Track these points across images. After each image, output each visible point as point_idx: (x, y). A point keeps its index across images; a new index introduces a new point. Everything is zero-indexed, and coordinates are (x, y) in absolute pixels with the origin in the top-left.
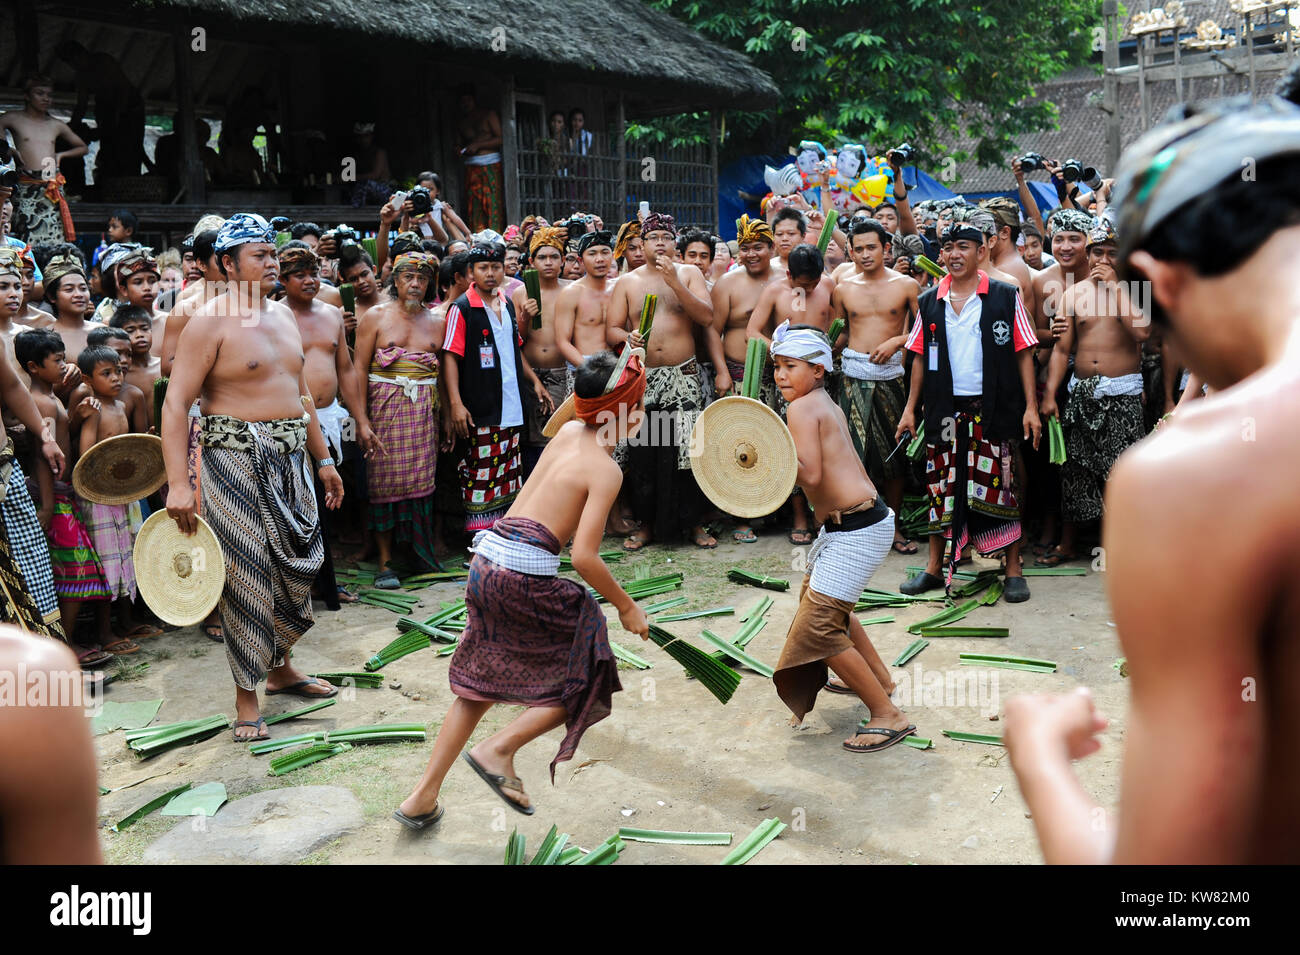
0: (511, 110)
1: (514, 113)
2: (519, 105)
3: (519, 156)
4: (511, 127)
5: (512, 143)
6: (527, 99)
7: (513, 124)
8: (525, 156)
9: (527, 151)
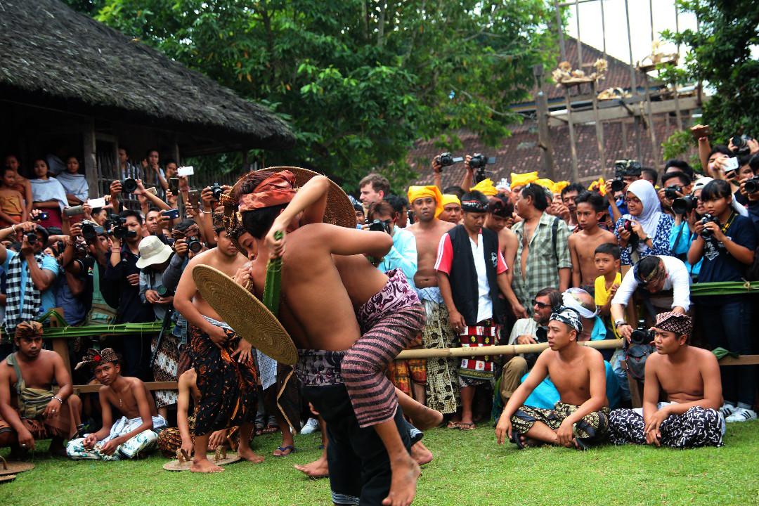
0: (92, 146)
1: (94, 148)
2: (97, 142)
3: (99, 182)
4: (92, 160)
5: (94, 171)
6: (104, 138)
7: (94, 157)
8: (104, 183)
9: (105, 179)
